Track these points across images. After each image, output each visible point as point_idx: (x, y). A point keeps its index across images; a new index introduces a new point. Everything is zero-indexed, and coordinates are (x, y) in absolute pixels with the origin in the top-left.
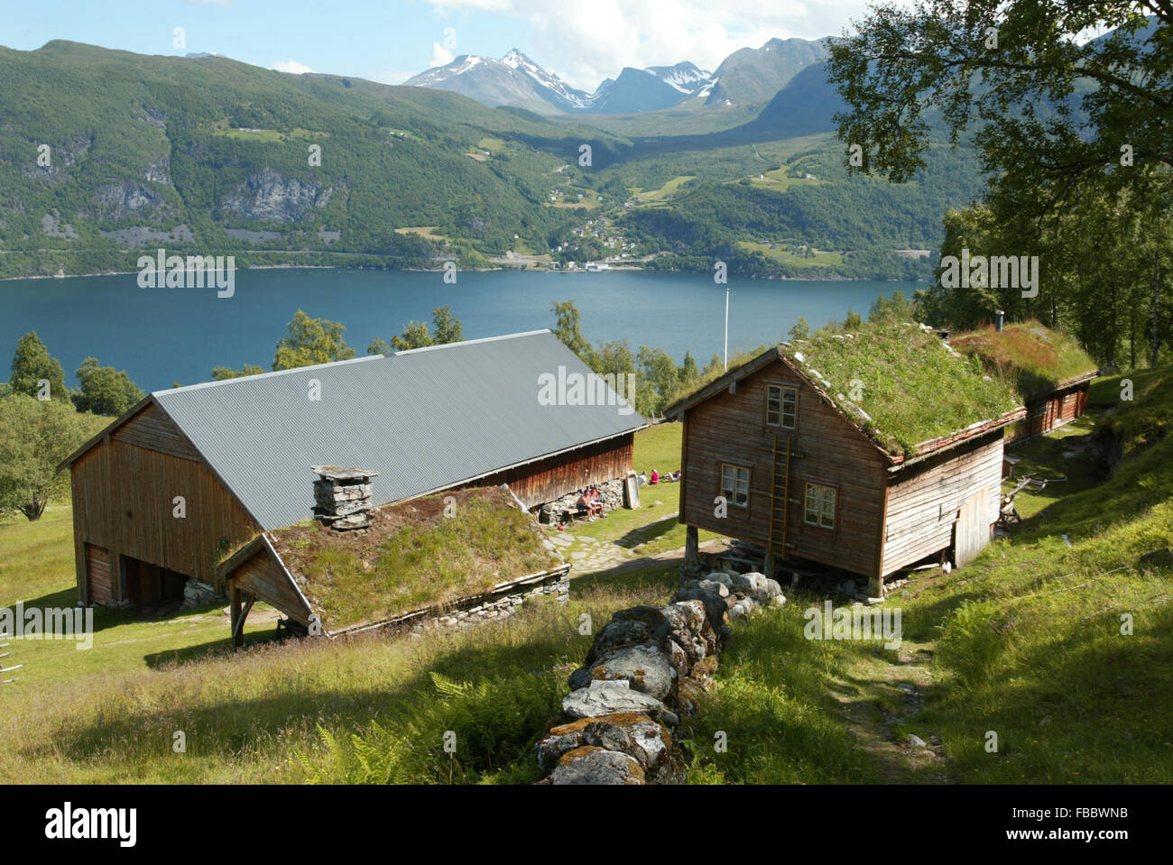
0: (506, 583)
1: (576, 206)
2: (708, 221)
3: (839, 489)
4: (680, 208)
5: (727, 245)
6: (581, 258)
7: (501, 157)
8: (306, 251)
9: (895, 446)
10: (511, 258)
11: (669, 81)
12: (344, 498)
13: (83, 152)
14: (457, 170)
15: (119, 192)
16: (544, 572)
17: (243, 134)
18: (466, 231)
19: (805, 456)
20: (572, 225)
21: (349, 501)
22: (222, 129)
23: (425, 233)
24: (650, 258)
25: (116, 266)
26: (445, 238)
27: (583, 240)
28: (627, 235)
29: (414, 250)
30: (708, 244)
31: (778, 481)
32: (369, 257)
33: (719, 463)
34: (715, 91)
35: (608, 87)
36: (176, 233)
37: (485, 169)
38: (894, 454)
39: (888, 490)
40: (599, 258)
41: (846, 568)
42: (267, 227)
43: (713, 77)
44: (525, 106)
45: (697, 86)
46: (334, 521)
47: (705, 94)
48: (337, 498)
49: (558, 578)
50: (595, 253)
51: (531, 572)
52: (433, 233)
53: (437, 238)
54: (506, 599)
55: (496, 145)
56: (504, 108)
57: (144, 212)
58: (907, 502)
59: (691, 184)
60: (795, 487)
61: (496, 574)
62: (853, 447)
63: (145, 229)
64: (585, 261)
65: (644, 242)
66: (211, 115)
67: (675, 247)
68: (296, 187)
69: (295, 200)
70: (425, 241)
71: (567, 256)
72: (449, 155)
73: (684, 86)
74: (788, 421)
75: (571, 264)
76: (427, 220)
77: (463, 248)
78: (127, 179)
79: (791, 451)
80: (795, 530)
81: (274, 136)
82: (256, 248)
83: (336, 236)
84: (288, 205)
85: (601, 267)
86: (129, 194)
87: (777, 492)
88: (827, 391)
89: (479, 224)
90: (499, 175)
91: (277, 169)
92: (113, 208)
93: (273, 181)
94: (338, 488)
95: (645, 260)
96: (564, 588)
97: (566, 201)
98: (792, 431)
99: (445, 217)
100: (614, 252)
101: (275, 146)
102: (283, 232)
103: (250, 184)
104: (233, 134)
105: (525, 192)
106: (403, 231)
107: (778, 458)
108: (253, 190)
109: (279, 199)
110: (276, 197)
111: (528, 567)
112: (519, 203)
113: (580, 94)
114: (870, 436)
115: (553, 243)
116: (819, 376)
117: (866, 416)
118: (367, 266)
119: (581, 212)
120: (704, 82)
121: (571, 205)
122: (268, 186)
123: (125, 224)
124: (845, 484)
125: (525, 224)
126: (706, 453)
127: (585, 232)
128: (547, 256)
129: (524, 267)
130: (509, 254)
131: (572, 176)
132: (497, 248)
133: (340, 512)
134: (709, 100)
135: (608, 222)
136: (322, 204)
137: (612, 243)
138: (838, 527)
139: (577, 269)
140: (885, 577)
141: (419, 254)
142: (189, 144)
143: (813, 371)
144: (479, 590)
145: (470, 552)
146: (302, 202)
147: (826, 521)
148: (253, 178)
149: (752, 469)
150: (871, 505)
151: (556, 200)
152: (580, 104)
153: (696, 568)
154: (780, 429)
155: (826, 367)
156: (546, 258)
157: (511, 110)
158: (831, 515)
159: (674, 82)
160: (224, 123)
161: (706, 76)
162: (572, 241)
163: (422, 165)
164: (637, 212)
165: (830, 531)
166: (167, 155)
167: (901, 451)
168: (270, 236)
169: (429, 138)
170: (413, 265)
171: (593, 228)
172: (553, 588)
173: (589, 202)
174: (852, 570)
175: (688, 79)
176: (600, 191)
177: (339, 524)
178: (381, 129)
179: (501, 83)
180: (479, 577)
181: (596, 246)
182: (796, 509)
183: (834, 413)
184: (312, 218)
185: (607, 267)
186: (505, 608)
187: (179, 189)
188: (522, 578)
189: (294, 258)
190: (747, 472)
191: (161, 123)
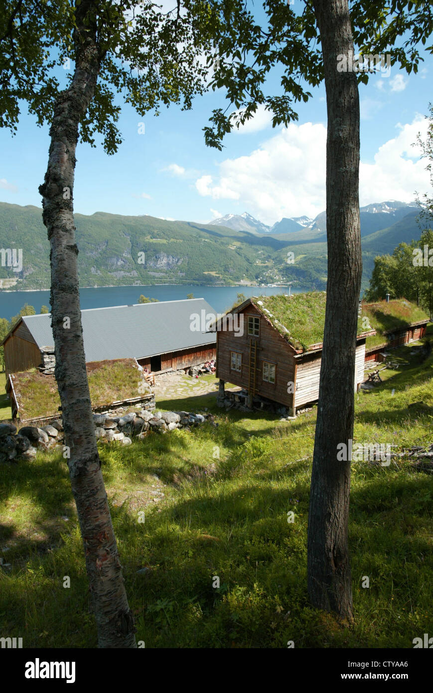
0: (119, 401)
1: (265, 265)
2: (311, 270)
3: (277, 365)
4: (301, 266)
5: (317, 278)
6: (266, 282)
7: (240, 248)
8: (174, 279)
9: (298, 345)
10: (242, 282)
11: (298, 222)
12: (49, 360)
13: (104, 247)
14: (224, 252)
15: (115, 259)
16: (140, 397)
17: (154, 241)
18: (227, 273)
19: (263, 349)
20: (264, 271)
21: (51, 362)
22: (148, 239)
23: (213, 274)
24: (291, 283)
25: (113, 284)
26: (220, 275)
27: (267, 276)
28: (282, 275)
29: (210, 279)
30: (311, 278)
31: (252, 360)
32: (194, 281)
33: (230, 351)
34: (315, 226)
35: (278, 225)
36: (132, 273)
37: (234, 252)
38: (297, 349)
39: (297, 366)
40: (273, 283)
41: (279, 402)
42: (161, 271)
43: (314, 221)
44: (249, 231)
45: (308, 224)
46: (44, 370)
47: (311, 227)
48: (45, 360)
49: (149, 400)
50: (271, 281)
51: (133, 397)
52: (217, 273)
53: (217, 275)
54: (121, 408)
55: (238, 244)
56: (241, 231)
57: (123, 266)
58: (310, 372)
59: (305, 257)
60: (259, 363)
61: (115, 397)
62: (282, 346)
63: (122, 272)
64: (268, 284)
65: (288, 277)
66: (144, 234)
67: (299, 279)
68: (171, 258)
69: (170, 262)
70: (213, 276)
71: (262, 282)
72: (222, 247)
73: (304, 224)
74: (257, 333)
75: (263, 285)
76: (214, 269)
77: (226, 279)
78: (117, 256)
79: (257, 347)
80: (259, 383)
81: (165, 241)
82: (157, 278)
83: (184, 274)
84: (168, 264)
85: (273, 286)
86: (118, 260)
87: (252, 366)
88: (270, 319)
89: (231, 270)
90: (239, 254)
91: (165, 252)
92: (113, 265)
93: (163, 256)
94: (46, 356)
95: (288, 283)
96: (154, 404)
97: (262, 263)
98: (258, 338)
99: (220, 268)
100: (279, 281)
101: (165, 244)
102: (166, 273)
103: (156, 257)
104: (151, 241)
105: (248, 260)
106: (206, 273)
107: (252, 350)
108: (157, 258)
109: (166, 262)
110: (165, 261)
111: (133, 394)
112: (245, 264)
113: (268, 227)
114: (287, 340)
115: (257, 277)
116: (268, 312)
117: (286, 331)
118: (194, 284)
119: (267, 267)
120: (311, 223)
121: (263, 264)
122: (162, 258)
123: (116, 270)
124: (279, 363)
125: (247, 271)
126: (225, 347)
127: (268, 274)
128: (255, 282)
129: (246, 286)
130: (242, 281)
131: (264, 255)
132: (237, 279)
133: (47, 367)
134: (312, 229)
135: (276, 271)
136: (179, 264)
137: (277, 278)
138: (276, 383)
139: (265, 286)
140: (297, 407)
141: (211, 281)
142: (137, 244)
143: (265, 310)
144: (105, 404)
145: (106, 386)
146: (173, 263)
147: (272, 379)
148: (157, 255)
149: (243, 354)
150: (289, 373)
151: (258, 262)
152: (267, 230)
153: (223, 398)
154: (253, 337)
155: (273, 308)
156: (254, 282)
157: (244, 232)
158: (273, 376)
159: (301, 223)
160: (149, 237)
161: (311, 221)
162: (263, 277)
163: (213, 251)
164: (286, 267)
165: (273, 384)
166: (130, 247)
167: (301, 348)
168: (162, 274)
169: (216, 242)
170: (209, 284)
171: (271, 273)
172: (147, 404)
173: (269, 263)
174: (282, 403)
175: (305, 222)
176: (273, 260)
177: (46, 372)
178: (200, 239)
179: (241, 223)
180: (106, 398)
181: (272, 278)
182: (259, 374)
183: (272, 329)
184: (176, 268)
185: (275, 286)
186: (121, 413)
187: (134, 259)
188: (128, 400)
189: (170, 281)
190: (240, 357)
191: (129, 237)
